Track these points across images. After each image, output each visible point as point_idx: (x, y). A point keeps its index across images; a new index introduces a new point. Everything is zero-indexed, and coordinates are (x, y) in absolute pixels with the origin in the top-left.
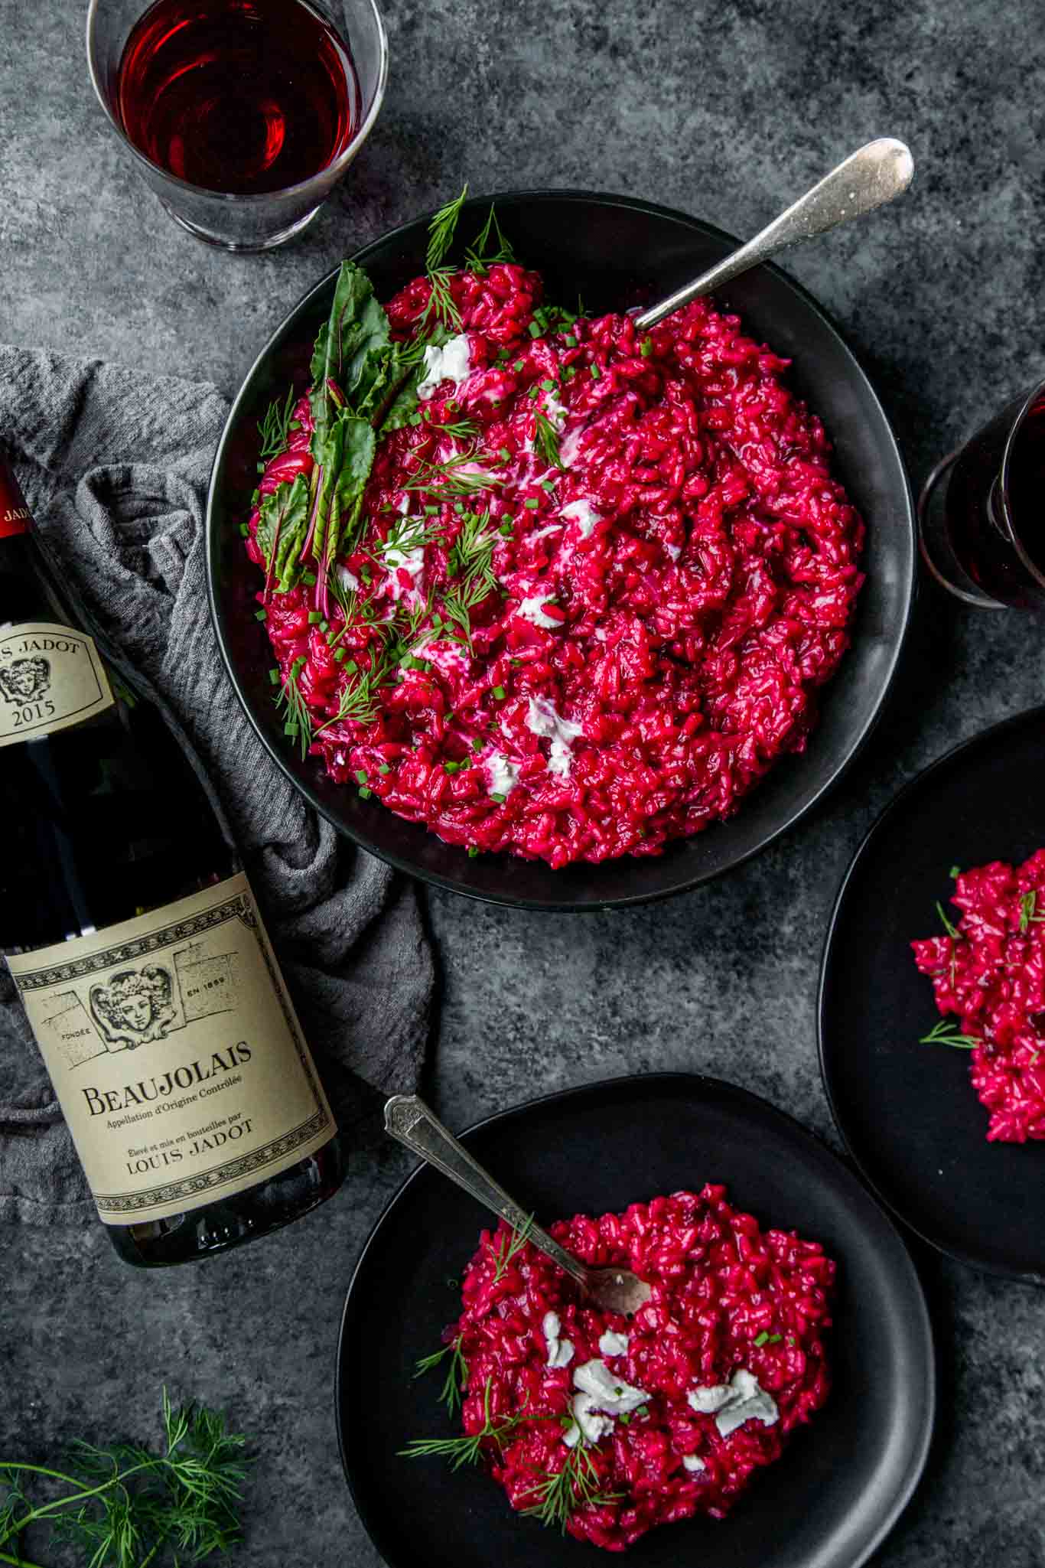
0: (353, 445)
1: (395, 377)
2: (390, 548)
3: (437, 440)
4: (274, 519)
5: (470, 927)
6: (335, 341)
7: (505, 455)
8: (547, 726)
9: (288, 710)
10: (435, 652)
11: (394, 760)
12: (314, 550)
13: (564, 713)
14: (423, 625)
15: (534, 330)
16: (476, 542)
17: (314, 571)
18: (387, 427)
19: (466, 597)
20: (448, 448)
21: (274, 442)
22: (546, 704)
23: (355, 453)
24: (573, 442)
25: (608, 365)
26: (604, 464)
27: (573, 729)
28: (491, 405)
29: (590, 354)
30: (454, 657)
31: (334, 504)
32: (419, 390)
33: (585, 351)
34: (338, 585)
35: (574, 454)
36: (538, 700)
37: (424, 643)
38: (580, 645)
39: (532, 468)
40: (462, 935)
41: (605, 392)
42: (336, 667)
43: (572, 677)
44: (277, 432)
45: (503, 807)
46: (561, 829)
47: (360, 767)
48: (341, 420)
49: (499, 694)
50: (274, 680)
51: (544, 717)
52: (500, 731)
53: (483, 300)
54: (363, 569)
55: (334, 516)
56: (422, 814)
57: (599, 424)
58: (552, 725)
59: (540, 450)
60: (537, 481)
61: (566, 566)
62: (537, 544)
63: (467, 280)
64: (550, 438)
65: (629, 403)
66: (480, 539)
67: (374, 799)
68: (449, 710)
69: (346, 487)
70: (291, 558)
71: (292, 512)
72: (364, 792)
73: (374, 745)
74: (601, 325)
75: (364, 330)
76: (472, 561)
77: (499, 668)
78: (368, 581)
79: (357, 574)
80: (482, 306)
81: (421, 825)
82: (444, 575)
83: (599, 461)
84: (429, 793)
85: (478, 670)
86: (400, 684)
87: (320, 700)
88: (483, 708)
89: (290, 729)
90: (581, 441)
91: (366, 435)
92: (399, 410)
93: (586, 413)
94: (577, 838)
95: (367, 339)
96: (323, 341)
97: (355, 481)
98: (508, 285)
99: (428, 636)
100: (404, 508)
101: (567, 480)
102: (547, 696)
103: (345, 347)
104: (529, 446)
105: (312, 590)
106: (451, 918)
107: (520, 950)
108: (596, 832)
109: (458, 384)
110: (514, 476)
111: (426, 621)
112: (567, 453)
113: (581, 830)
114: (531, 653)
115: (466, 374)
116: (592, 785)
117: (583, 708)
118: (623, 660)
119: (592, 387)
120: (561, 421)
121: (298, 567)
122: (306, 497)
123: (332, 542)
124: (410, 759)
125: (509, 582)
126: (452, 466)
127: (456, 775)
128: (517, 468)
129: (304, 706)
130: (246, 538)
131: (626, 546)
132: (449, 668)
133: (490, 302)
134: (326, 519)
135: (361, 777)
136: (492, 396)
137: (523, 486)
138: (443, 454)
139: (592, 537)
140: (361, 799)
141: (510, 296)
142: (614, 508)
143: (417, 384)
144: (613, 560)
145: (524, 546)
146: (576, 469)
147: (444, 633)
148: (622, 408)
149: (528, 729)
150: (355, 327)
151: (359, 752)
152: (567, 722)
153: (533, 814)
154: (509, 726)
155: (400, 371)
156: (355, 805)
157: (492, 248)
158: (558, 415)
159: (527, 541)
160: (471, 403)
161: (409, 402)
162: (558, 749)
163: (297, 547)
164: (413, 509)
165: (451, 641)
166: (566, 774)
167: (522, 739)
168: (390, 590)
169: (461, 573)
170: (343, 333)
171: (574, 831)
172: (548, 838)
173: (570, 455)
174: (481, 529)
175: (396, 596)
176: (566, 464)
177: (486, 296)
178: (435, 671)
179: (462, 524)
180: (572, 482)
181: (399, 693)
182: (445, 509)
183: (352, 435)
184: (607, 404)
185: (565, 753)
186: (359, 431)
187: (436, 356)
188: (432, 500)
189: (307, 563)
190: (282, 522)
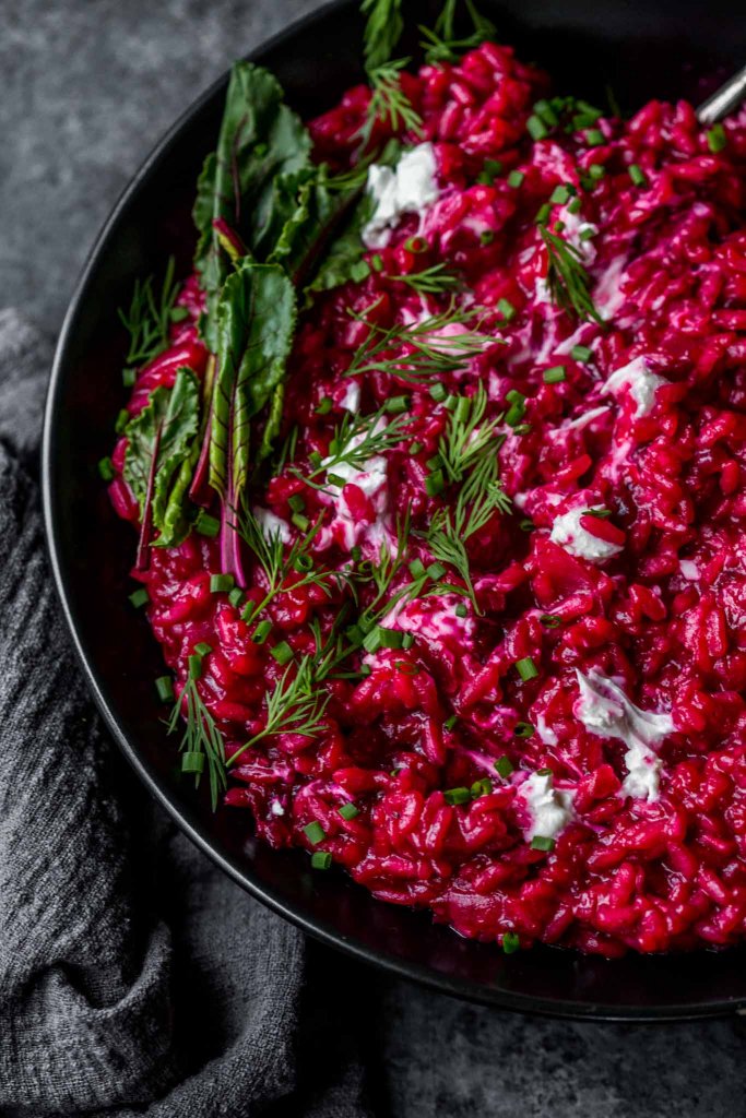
0: (261, 307)
1: (324, 212)
2: (332, 464)
3: (398, 298)
4: (149, 443)
5: (519, 1074)
6: (228, 171)
7: (505, 309)
8: (612, 715)
9: (188, 735)
10: (419, 618)
11: (365, 796)
12: (213, 475)
13: (640, 696)
14: (397, 580)
15: (536, 127)
16: (469, 441)
17: (216, 511)
18: (316, 286)
19: (459, 524)
20: (416, 311)
21: (148, 339)
22: (607, 682)
23: (264, 321)
24: (614, 281)
25: (657, 168)
26: (666, 307)
27: (661, 724)
28: (477, 241)
29: (629, 155)
30: (449, 621)
31: (238, 401)
32: (365, 236)
33: (621, 150)
34: (256, 533)
35: (618, 299)
36: (592, 674)
37: (399, 605)
38: (657, 590)
39: (552, 328)
40: (509, 1086)
41: (656, 202)
42: (259, 655)
43: (649, 643)
44: (153, 326)
45: (553, 860)
46: (654, 887)
47: (311, 818)
48: (240, 271)
49: (527, 669)
50: (164, 693)
51: (604, 701)
52: (537, 735)
53: (452, 97)
54: (293, 503)
55: (239, 420)
56: (421, 889)
57: (654, 254)
58: (620, 713)
59: (561, 295)
60: (564, 348)
61: (620, 468)
62: (570, 438)
63: (426, 72)
64: (573, 271)
65: (698, 219)
66: (475, 435)
67: (338, 868)
68: (450, 711)
69: (256, 374)
70: (176, 493)
71: (176, 425)
72: (320, 859)
73: (327, 777)
74: (642, 116)
75: (272, 154)
76: (467, 473)
77: (524, 631)
78: (302, 523)
79: (285, 515)
80: (453, 106)
81: (421, 910)
82: (422, 496)
83: (657, 303)
84: (422, 838)
85: (488, 635)
86: (367, 677)
87: (236, 711)
88: (506, 700)
89: (190, 761)
90: (625, 277)
91: (281, 292)
92: (336, 262)
93: (628, 235)
94: (682, 900)
95: (278, 166)
96: (211, 177)
97: (268, 363)
98: (491, 70)
99: (406, 594)
100: (351, 402)
101: (612, 341)
102: (609, 671)
103: (244, 178)
104: (542, 293)
105: (214, 543)
106: (486, 1062)
107: (613, 1101)
108: (713, 886)
109: (423, 214)
110: (525, 342)
111: (401, 573)
112: (606, 298)
113: (690, 889)
114: (575, 603)
115: (431, 196)
116: (698, 807)
117: (673, 690)
118: (728, 599)
119: (635, 198)
120: (587, 245)
121: (189, 506)
122: (194, 400)
123: (239, 461)
124: (389, 791)
125: (530, 503)
126: (423, 332)
127: (465, 807)
128: (528, 330)
129: (212, 723)
130: (110, 482)
131: (713, 421)
132: (441, 638)
133: (463, 97)
134: (228, 427)
135: (313, 835)
136: (478, 225)
137: (542, 358)
138: (408, 318)
139: (654, 411)
140: (318, 871)
141: (494, 86)
142: (688, 367)
143: (361, 226)
144: (695, 447)
145: (549, 442)
146: (624, 323)
147: (429, 585)
148: (686, 227)
149: (582, 726)
150: (259, 149)
151: (306, 792)
152: (649, 714)
153: (605, 868)
154: (548, 724)
155: (331, 204)
156: (306, 881)
157: (463, 27)
158: (582, 236)
159: (553, 434)
160: (446, 237)
161: (347, 248)
162: (636, 757)
163: (184, 475)
164: (368, 405)
165: (442, 593)
166: (653, 797)
167: (574, 743)
168: (340, 532)
169: (448, 494)
170: (241, 159)
171: (676, 891)
172: (632, 901)
173: (610, 302)
174: (476, 420)
175: (350, 540)
176: (606, 313)
177: (456, 89)
178: (420, 648)
179: (446, 416)
180: (617, 343)
181: (364, 689)
182: (417, 398)
183: (259, 294)
184: (661, 222)
185: (648, 760)
186: (269, 289)
187: (384, 180)
188: (395, 388)
189: (202, 500)
190: (160, 443)
